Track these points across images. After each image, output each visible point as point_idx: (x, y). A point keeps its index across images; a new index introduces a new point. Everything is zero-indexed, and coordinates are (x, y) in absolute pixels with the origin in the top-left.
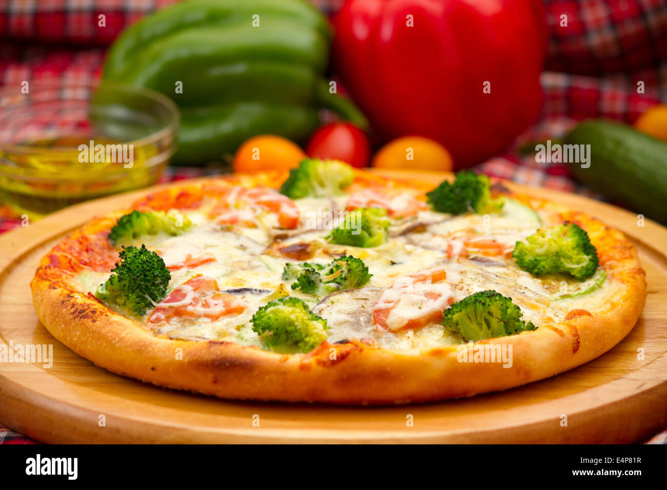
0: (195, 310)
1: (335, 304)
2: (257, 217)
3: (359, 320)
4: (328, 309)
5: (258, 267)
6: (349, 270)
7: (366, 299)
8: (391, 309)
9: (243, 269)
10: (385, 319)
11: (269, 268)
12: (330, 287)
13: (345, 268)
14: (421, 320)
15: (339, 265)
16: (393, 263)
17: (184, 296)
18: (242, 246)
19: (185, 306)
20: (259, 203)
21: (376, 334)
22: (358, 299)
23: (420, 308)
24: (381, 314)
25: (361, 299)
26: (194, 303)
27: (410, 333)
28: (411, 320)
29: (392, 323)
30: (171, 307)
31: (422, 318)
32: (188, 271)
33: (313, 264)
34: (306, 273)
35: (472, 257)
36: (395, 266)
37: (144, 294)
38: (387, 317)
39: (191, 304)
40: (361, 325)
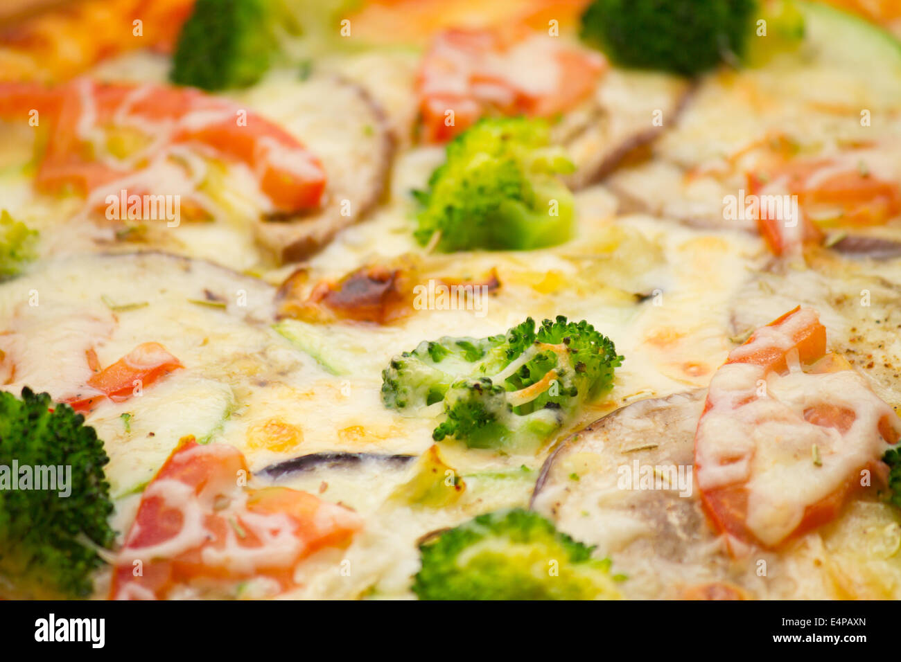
0: (228, 560)
1: (582, 478)
2: (201, 187)
3: (667, 525)
4: (572, 499)
5: (296, 366)
6: (579, 368)
7: (650, 448)
8: (747, 479)
9: (262, 384)
10: (739, 515)
11: (327, 368)
12: (539, 423)
13: (564, 363)
14: (833, 500)
15: (544, 353)
16: (641, 298)
17: (176, 516)
18: (209, 295)
19: (194, 550)
20: (183, 137)
21: (731, 564)
22: (632, 451)
23: (818, 465)
24: (726, 501)
25: (638, 450)
26: (214, 538)
27: (815, 544)
28: (808, 508)
29: (766, 527)
30: (157, 561)
31: (832, 494)
32: (126, 416)
33: (448, 343)
34: (472, 394)
35: (832, 240)
36: (647, 303)
37: (75, 533)
38: (743, 506)
39: (207, 542)
40: (678, 540)
